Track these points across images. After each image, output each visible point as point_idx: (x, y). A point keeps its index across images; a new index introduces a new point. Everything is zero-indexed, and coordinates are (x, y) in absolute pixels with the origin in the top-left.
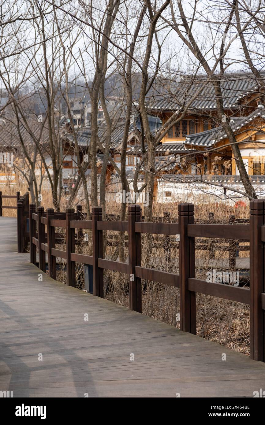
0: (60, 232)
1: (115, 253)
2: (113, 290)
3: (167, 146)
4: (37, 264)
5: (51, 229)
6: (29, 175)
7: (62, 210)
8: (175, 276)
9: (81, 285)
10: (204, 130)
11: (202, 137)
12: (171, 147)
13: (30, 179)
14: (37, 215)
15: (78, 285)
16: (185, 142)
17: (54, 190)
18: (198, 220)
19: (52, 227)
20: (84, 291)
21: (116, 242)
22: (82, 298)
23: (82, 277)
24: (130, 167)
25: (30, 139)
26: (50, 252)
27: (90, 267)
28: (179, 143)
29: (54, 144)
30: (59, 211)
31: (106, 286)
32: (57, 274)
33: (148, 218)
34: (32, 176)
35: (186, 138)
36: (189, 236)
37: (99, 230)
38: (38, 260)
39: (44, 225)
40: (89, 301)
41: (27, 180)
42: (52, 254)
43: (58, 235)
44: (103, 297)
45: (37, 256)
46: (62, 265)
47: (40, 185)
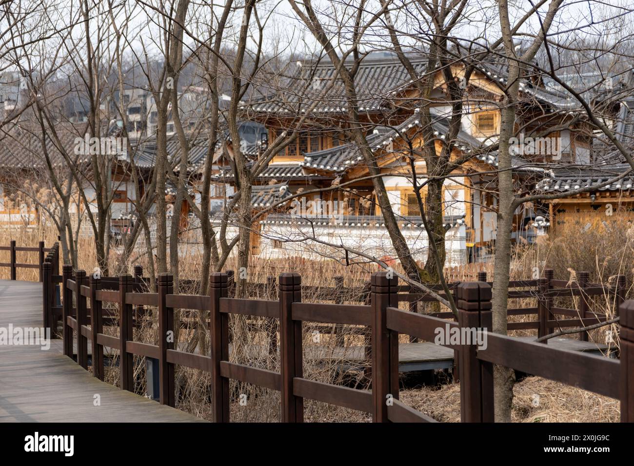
0: (109, 306)
1: (193, 339)
2: (189, 395)
3: (276, 168)
4: (74, 357)
5: (97, 304)
6: (59, 215)
7: (112, 273)
8: (274, 375)
9: (141, 388)
10: (334, 145)
11: (329, 156)
12: (282, 170)
13: (61, 222)
14: (75, 282)
15: (137, 389)
16: (303, 164)
17: (99, 241)
18: (317, 288)
19: (97, 301)
20: (146, 397)
21: (194, 322)
22: (143, 408)
23: (143, 377)
24: (219, 201)
25: (60, 159)
26: (95, 339)
27: (155, 362)
28: (294, 165)
29: (100, 170)
30: (107, 276)
31: (179, 390)
32: (105, 372)
33: (241, 288)
34: (65, 218)
35: (306, 158)
36: (293, 319)
37: (168, 308)
38: (75, 350)
39: (85, 298)
40: (154, 412)
41: (57, 224)
42: (98, 342)
43: (107, 312)
44: (173, 406)
45: (74, 345)
46: (113, 358)
47: (77, 232)
